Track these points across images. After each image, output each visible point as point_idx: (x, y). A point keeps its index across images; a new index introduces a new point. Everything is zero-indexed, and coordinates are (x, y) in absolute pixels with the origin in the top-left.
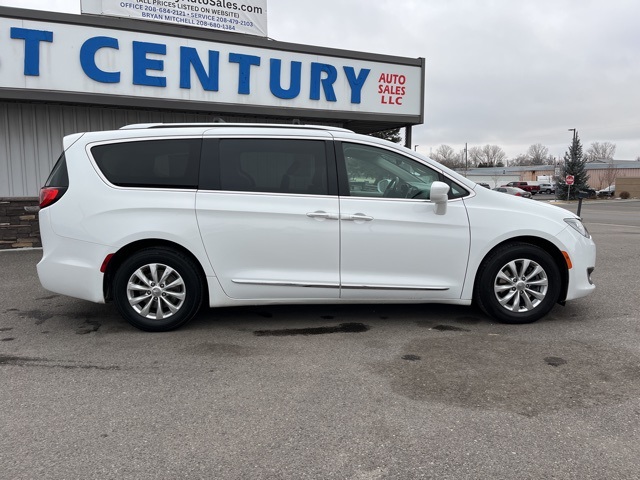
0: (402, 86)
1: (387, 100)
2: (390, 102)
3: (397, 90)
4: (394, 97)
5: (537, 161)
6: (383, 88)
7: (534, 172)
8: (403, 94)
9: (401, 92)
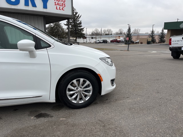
0: (64, 3)
1: (58, 8)
2: (60, 9)
3: (62, 5)
4: (61, 7)
5: (121, 33)
6: (57, 3)
7: (119, 36)
8: (65, 6)
9: (64, 5)
